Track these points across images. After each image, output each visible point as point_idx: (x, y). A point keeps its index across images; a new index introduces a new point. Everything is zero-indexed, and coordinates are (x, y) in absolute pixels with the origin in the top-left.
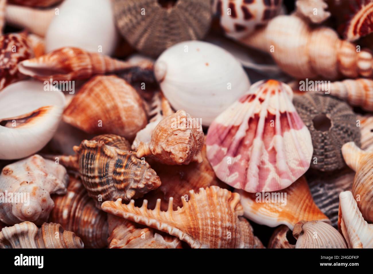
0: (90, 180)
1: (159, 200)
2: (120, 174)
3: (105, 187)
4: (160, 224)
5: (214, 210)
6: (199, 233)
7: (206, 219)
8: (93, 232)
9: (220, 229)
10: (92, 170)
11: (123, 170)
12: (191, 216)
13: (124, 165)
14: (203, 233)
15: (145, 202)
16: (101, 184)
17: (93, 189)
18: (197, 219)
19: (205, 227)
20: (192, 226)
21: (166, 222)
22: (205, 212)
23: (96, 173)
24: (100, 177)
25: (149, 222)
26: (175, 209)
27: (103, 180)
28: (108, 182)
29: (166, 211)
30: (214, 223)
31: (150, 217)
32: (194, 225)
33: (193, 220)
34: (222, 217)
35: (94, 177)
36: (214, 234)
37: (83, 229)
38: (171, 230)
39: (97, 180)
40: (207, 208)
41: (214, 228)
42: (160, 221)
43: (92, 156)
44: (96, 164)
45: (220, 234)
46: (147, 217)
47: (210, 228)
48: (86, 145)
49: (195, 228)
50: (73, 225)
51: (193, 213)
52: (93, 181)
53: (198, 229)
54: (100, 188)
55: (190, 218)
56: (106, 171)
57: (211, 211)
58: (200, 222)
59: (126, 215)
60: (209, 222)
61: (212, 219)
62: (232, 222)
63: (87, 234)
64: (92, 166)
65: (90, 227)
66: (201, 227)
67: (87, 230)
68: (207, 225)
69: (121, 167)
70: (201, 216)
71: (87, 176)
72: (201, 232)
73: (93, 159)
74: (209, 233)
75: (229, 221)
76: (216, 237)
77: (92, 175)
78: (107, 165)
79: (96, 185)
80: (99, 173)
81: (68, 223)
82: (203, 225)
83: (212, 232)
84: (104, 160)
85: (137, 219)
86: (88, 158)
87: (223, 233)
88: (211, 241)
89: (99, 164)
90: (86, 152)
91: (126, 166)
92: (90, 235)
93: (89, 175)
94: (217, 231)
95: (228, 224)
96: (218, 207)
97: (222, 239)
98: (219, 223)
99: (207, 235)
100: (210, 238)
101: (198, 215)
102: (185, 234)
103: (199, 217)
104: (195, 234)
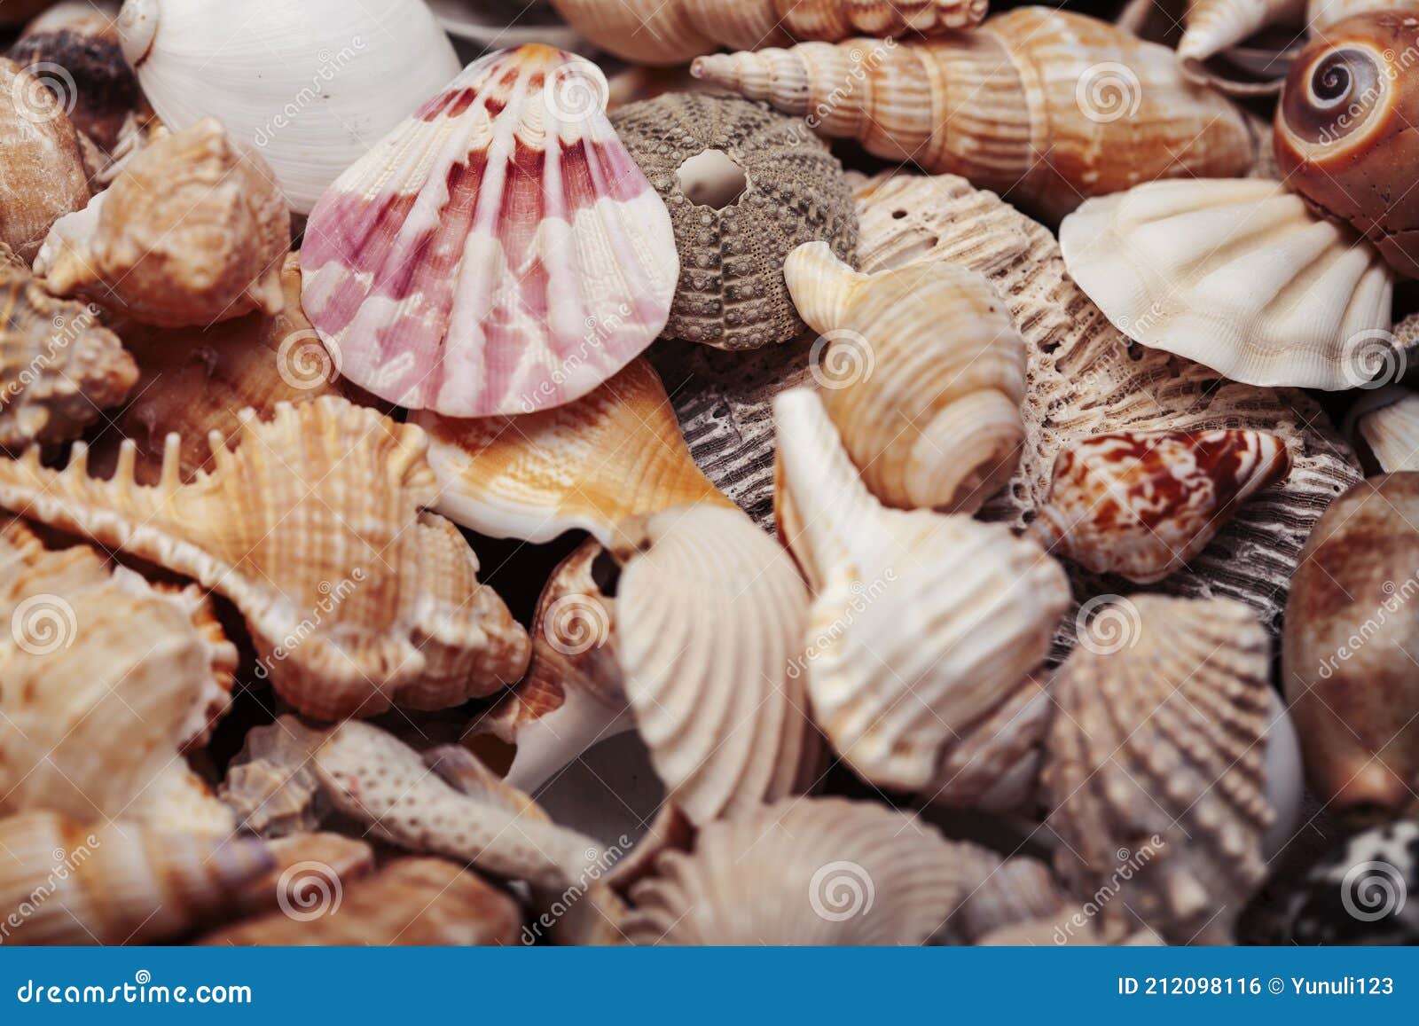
1: (128, 447)
4: (132, 529)
5: (321, 476)
6: (264, 557)
7: (291, 504)
9: (338, 540)
12: (242, 497)
14: (278, 556)
15: (80, 450)
18: (259, 506)
19: (286, 534)
20: (243, 534)
21: (154, 522)
22: (289, 480)
25: (90, 520)
29: (154, 485)
30: (317, 517)
31: (92, 502)
32: (249, 528)
33: (245, 510)
34: (349, 499)
36: (316, 555)
38: (172, 553)
40: (297, 467)
41: (318, 538)
42: (132, 517)
45: (338, 558)
46: (83, 503)
47: (302, 536)
49: (252, 542)
51: (248, 488)
53: (264, 540)
55: (236, 506)
57: (312, 478)
58: (270, 517)
60: (301, 514)
61: (311, 504)
62: (385, 517)
66: (271, 532)
68: (292, 525)
70: (275, 495)
72: (271, 550)
74: (301, 552)
75: (373, 512)
76: (326, 566)
82: (279, 528)
83: (310, 549)
87: (348, 552)
88: (307, 583)
94: (327, 547)
95: (369, 523)
96: (337, 465)
97: (347, 575)
98: (338, 518)
99: (294, 560)
100: (302, 571)
101: (267, 493)
102: (220, 565)
103: (268, 500)
104: (254, 562)
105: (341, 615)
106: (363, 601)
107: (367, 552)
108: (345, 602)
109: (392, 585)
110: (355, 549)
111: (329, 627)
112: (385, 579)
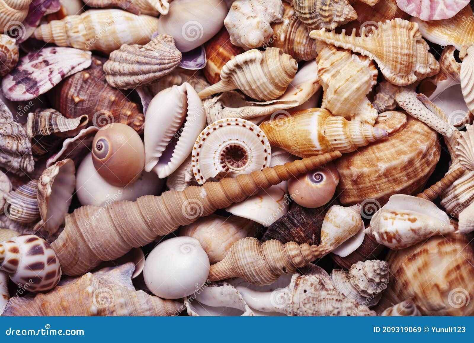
0: (303, 15)
1: (354, 30)
2: (325, 11)
3: (314, 20)
4: (355, 48)
5: (396, 40)
6: (383, 57)
7: (389, 46)
8: (304, 50)
9: (399, 56)
10: (304, 8)
11: (327, 8)
12: (379, 42)
13: (328, 3)
14: (386, 58)
15: (344, 31)
16: (311, 18)
18: (382, 46)
19: (388, 54)
20: (379, 51)
21: (359, 46)
22: (389, 41)
23: (307, 11)
24: (310, 13)
25: (346, 46)
27: (312, 16)
28: (316, 17)
29: (360, 36)
30: (395, 50)
31: (346, 42)
33: (379, 46)
34: (402, 46)
36: (395, 59)
37: (297, 48)
39: (308, 16)
40: (391, 37)
41: (395, 55)
42: (355, 45)
44: (307, 3)
45: (399, 60)
46: (344, 42)
47: (391, 55)
49: (380, 53)
50: (288, 45)
51: (380, 40)
52: (305, 16)
53: (383, 54)
54: (311, 21)
55: (377, 44)
56: (314, 8)
57: (394, 41)
58: (385, 49)
59: (329, 41)
60: (391, 49)
61: (393, 47)
62: (409, 49)
63: (299, 52)
64: (304, 5)
65: (302, 46)
66: (385, 53)
67: (300, 49)
68: (389, 52)
69: (326, 5)
70: (386, 44)
71: (300, 12)
72: (385, 57)
74: (391, 59)
75: (407, 49)
76: (397, 62)
77: (304, 12)
78: (315, 4)
79: (307, 19)
80: (309, 10)
81: (285, 44)
82: (387, 52)
83: (393, 58)
85: (337, 44)
87: (401, 59)
88: (393, 65)
89: (309, 3)
91: (330, 5)
92: (303, 53)
93: (302, 11)
94: (397, 58)
95: (406, 51)
96: (399, 37)
97: (401, 64)
98: (399, 51)
99: (389, 60)
100: (391, 62)
101: (384, 43)
102: (374, 56)
103: (384, 45)
104: (381, 58)
105: (399, 72)
106: (404, 69)
107: (405, 58)
108: (400, 69)
109: (411, 64)
110: (403, 57)
111: (397, 74)
112: (409, 63)
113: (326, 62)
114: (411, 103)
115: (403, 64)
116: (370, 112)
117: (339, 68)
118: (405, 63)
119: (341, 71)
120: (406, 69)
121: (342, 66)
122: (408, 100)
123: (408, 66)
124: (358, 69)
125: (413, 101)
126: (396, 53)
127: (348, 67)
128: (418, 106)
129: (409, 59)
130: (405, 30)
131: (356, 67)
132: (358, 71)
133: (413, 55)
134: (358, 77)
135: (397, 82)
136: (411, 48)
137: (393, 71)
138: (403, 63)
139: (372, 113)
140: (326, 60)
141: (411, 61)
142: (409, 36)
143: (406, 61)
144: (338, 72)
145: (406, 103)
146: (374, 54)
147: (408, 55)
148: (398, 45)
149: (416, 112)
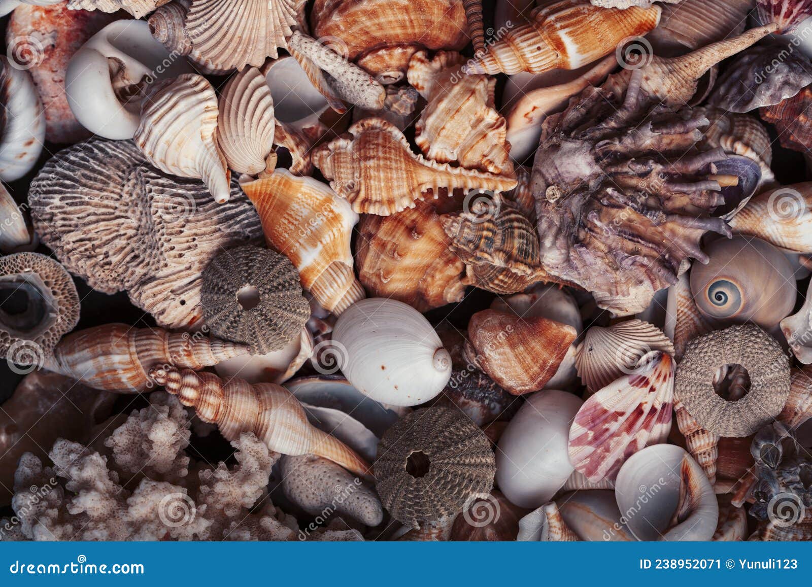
0: (524, 226)
2: (488, 230)
3: (507, 217)
4: (446, 169)
7: (397, 169)
10: (521, 236)
11: (485, 233)
12: (412, 178)
13: (483, 240)
14: (400, 153)
16: (511, 221)
17: (521, 217)
18: (407, 171)
21: (441, 172)
22: (398, 178)
23: (517, 232)
24: (512, 228)
26: (430, 191)
27: (509, 224)
28: (503, 223)
33: (411, 172)
35: (519, 228)
39: (516, 224)
43: (522, 253)
44: (517, 243)
45: (380, 148)
48: (530, 268)
52: (520, 225)
54: (513, 216)
55: (414, 175)
56: (505, 235)
58: (403, 166)
64: (521, 241)
66: (403, 160)
68: (396, 161)
69: (486, 238)
70: (402, 174)
71: (527, 231)
73: (520, 250)
74: (393, 151)
75: (370, 168)
76: (384, 147)
77: (522, 231)
78: (503, 241)
79: (518, 220)
80: (513, 233)
83: (390, 152)
84: (507, 247)
86: (527, 252)
87: (377, 151)
89: (513, 243)
90: (529, 260)
91: (481, 237)
93: (525, 232)
94: (385, 152)
95: (371, 163)
100: (392, 146)
101: (405, 176)
102: (417, 160)
103: (404, 172)
104: (407, 155)
105: (378, 134)
107: (372, 153)
109: (361, 147)
110: (375, 153)
111: (382, 130)
112: (364, 147)
113: (495, 141)
114: (359, 83)
115: (373, 144)
116: (419, 76)
117: (473, 132)
118: (372, 147)
119: (470, 128)
120: (368, 138)
121: (469, 137)
122: (365, 87)
123: (365, 144)
124: (444, 133)
125: (357, 87)
126: (386, 159)
127: (460, 136)
128: (350, 79)
129: (365, 152)
130: (374, 198)
131: (447, 137)
132: (444, 128)
133: (360, 160)
134: (443, 120)
135: (379, 121)
136: (363, 171)
137: (389, 134)
138: (375, 146)
139: (416, 76)
140: (496, 145)
141: (362, 151)
142: (367, 189)
143: (370, 149)
144: (474, 126)
145: (369, 82)
146: (418, 162)
147: (367, 158)
148: (383, 171)
149: (351, 70)
